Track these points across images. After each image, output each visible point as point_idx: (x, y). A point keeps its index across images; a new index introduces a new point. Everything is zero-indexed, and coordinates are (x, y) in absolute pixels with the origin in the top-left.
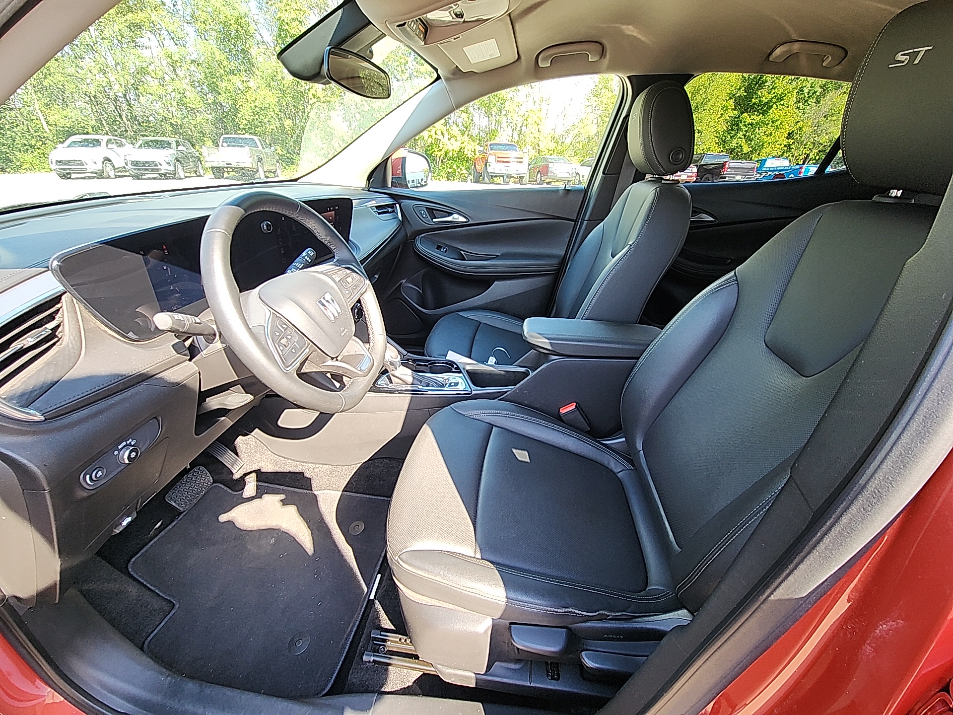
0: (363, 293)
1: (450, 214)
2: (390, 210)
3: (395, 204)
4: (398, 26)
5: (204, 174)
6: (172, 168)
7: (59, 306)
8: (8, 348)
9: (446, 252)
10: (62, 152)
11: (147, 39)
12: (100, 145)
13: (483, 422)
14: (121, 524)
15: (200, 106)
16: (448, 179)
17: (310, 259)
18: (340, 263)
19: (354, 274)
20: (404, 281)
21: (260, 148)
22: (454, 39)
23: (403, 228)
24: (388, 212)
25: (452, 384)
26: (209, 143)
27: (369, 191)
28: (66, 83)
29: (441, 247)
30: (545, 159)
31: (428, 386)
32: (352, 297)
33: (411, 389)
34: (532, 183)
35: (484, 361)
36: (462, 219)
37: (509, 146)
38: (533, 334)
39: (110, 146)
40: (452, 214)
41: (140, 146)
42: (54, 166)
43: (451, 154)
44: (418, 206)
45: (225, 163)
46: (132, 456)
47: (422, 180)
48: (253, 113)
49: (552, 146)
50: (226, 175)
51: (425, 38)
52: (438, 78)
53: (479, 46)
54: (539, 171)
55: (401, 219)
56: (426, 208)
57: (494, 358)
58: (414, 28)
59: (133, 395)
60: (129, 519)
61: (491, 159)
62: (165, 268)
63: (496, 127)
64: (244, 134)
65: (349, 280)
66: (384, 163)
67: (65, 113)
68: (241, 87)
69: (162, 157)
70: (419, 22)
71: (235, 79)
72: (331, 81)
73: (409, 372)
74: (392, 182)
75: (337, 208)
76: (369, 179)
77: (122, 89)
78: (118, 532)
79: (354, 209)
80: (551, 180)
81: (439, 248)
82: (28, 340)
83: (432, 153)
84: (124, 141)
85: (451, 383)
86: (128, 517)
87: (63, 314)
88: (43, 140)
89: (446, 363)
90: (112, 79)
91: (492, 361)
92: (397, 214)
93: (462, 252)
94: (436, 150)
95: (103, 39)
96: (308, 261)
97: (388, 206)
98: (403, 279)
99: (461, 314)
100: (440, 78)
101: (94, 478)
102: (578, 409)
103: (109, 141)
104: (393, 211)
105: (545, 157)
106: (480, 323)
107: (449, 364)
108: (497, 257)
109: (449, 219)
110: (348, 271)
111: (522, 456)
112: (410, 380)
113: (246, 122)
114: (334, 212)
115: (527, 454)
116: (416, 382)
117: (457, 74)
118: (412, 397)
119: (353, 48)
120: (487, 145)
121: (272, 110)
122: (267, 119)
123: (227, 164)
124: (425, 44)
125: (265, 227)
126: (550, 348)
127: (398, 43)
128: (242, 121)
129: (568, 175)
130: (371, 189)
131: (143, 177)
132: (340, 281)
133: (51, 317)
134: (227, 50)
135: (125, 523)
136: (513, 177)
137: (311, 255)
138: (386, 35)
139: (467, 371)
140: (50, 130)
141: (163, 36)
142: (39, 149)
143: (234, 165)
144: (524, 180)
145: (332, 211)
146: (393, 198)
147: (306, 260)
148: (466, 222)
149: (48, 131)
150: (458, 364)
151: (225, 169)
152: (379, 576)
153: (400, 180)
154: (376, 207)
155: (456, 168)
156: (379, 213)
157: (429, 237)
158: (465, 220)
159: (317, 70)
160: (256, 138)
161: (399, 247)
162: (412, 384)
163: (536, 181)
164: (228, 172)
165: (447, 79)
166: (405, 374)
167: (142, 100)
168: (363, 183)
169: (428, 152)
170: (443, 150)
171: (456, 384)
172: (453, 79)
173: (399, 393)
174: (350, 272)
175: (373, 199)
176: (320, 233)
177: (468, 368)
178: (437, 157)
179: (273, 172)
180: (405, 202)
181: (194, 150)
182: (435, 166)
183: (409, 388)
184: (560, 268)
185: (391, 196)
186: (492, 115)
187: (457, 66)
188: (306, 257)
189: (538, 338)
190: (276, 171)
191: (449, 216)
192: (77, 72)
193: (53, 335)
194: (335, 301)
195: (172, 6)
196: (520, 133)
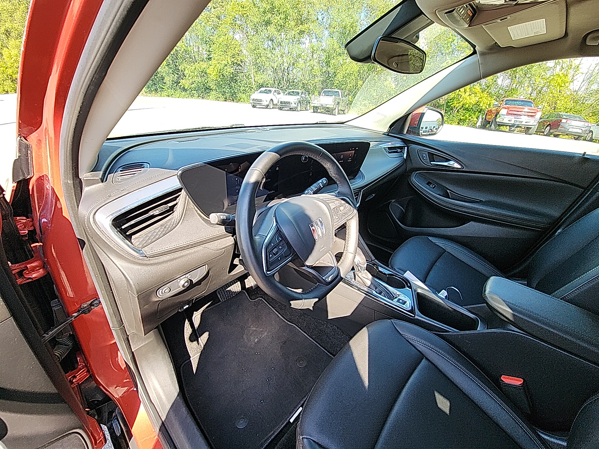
0: (349, 220)
1: (448, 160)
2: (399, 150)
3: (405, 147)
4: (446, 13)
5: (309, 109)
6: (296, 106)
7: (179, 193)
8: (148, 213)
9: (434, 188)
10: (256, 95)
11: (306, 39)
12: (271, 93)
13: (417, 349)
14: (183, 308)
15: (319, 74)
16: (459, 123)
17: (323, 185)
18: (339, 194)
19: (347, 204)
20: (393, 201)
21: (341, 97)
22: (501, 20)
23: (405, 164)
24: (397, 152)
25: (401, 301)
26: (316, 93)
27: (388, 135)
28: (266, 62)
29: (431, 183)
30: (560, 116)
31: (380, 293)
32: (339, 221)
33: (367, 290)
34: (539, 133)
35: (437, 291)
36: (457, 166)
37: (525, 103)
38: (495, 297)
39: (275, 93)
40: (450, 160)
41: (286, 95)
42: (251, 101)
43: (467, 106)
44: (421, 150)
45: (320, 104)
46: (185, 285)
47: (434, 127)
48: (343, 77)
49: (571, 105)
50: (319, 111)
51: (471, 21)
52: (475, 52)
53: (526, 25)
54: (549, 125)
55: (405, 158)
56: (428, 152)
57: (446, 292)
58: (462, 13)
59: (195, 252)
60: (187, 306)
61: (503, 112)
62: (236, 179)
63: (517, 87)
64: (335, 89)
65: (342, 208)
66: (405, 117)
67: (262, 76)
68: (341, 62)
69: (293, 99)
70: (469, 7)
71: (340, 58)
72: (375, 63)
73: (370, 276)
74: (408, 130)
75: (357, 148)
76: (391, 127)
77: (287, 65)
78: (181, 311)
79: (370, 149)
80: (560, 133)
81: (429, 183)
82: (156, 212)
83: (452, 104)
84: (281, 91)
85: (400, 299)
86: (187, 305)
87: (180, 199)
88: (251, 88)
89: (402, 279)
90: (285, 60)
91: (444, 293)
92: (404, 154)
93: (448, 191)
94: (456, 102)
95: (286, 39)
96: (321, 187)
97: (398, 147)
98: (393, 199)
99: (430, 238)
100: (476, 53)
101: (163, 292)
102: (524, 389)
103: (275, 91)
104: (401, 152)
105: (560, 113)
106: (446, 251)
107: (405, 281)
108: (480, 202)
109: (446, 164)
110: (343, 202)
111: (443, 404)
112: (369, 283)
113: (338, 82)
114: (354, 151)
115: (449, 404)
116: (372, 287)
117: (495, 49)
118: (365, 297)
119: (402, 36)
120: (502, 101)
121: (353, 75)
122: (349, 81)
123: (321, 105)
124: (469, 26)
125: (304, 158)
126: (511, 318)
127: (444, 28)
128: (336, 81)
129: (580, 131)
130: (390, 134)
131: (283, 109)
132: (334, 208)
133: (175, 199)
134: (341, 43)
135: (185, 308)
136: (520, 127)
137: (324, 183)
138: (434, 22)
139: (418, 293)
140: (255, 84)
141: (313, 37)
142: (248, 92)
143: (324, 105)
144: (530, 130)
145: (353, 150)
146: (404, 142)
147: (320, 185)
148: (460, 169)
149: (254, 85)
150: (411, 283)
151: (319, 108)
152: (301, 409)
153: (415, 129)
154: (388, 148)
155: (468, 116)
156: (389, 153)
157: (423, 173)
158: (459, 167)
159: (369, 54)
160: (340, 91)
161: (397, 178)
162: (368, 287)
163: (544, 133)
164: (320, 109)
165: (483, 54)
166: (366, 278)
167: (294, 71)
168: (386, 130)
169: (449, 104)
170: (462, 103)
171: (404, 303)
172: (488, 53)
173: (358, 290)
174: (344, 202)
175: (389, 142)
176: (332, 172)
177: (419, 291)
178: (454, 107)
179: (342, 111)
180: (414, 146)
181: (308, 97)
182: (451, 114)
183: (366, 289)
184: (549, 228)
185: (404, 140)
186: (516, 77)
187: (496, 43)
188: (320, 184)
189: (499, 303)
190: (344, 110)
191: (446, 162)
192: (272, 56)
193: (172, 209)
194: (323, 225)
195: (321, 20)
196: (540, 92)
